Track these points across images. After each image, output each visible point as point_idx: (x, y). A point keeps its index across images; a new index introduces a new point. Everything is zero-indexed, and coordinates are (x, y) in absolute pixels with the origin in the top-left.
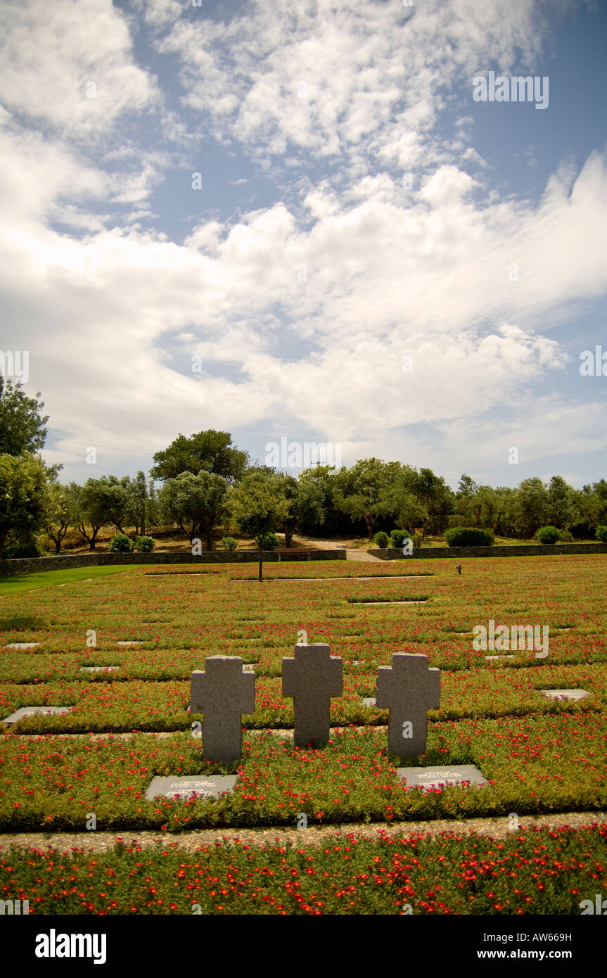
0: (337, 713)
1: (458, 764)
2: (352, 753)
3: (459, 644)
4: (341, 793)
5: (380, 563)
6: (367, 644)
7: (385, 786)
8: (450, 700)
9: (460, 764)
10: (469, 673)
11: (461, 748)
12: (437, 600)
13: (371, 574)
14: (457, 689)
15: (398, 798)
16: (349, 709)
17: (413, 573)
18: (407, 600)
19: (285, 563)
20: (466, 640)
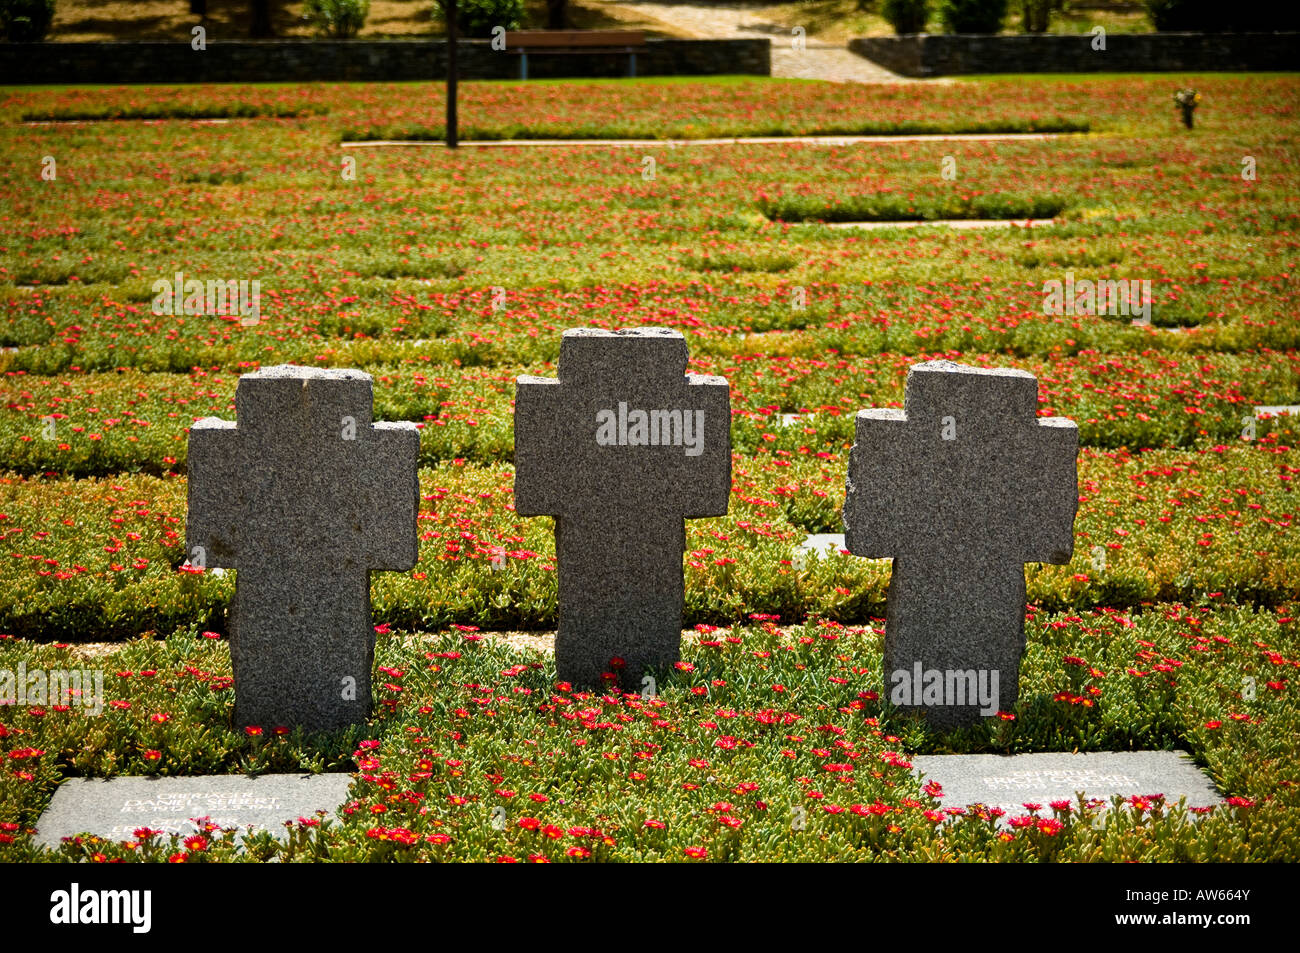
0: (711, 579)
1: (1127, 748)
2: (759, 704)
3: (1161, 363)
4: (713, 829)
5: (895, 89)
6: (830, 358)
7: (865, 808)
8: (1115, 542)
9: (1136, 748)
10: (1191, 457)
11: (1140, 696)
12: (1093, 214)
13: (859, 123)
14: (1144, 509)
15: (909, 847)
16: (755, 570)
17: (1015, 121)
18: (983, 214)
19: (542, 84)
20: (1191, 352)
